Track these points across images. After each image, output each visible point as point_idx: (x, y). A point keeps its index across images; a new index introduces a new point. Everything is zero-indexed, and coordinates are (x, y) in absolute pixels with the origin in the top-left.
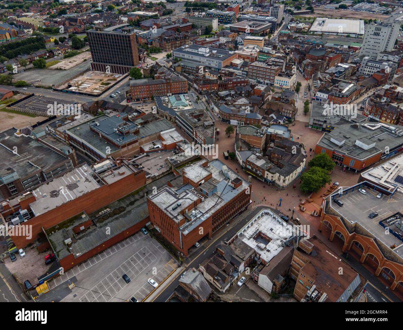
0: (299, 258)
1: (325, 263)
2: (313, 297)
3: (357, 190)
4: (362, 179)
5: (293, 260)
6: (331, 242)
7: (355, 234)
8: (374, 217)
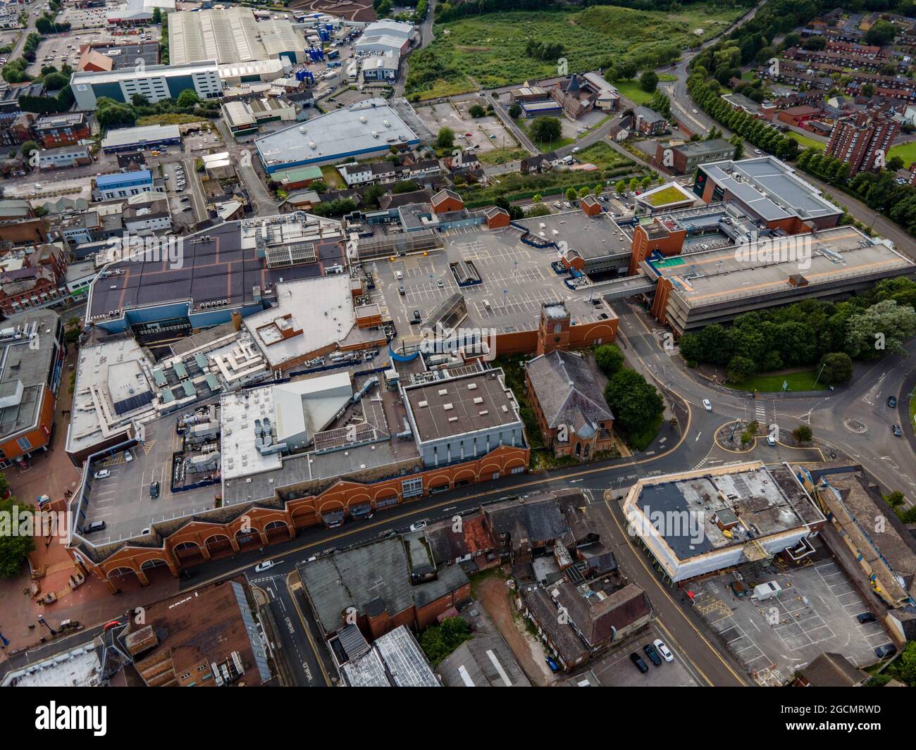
0: (151, 666)
1: (188, 623)
2: (228, 678)
3: (94, 481)
4: (78, 459)
5: (147, 679)
6: (149, 585)
7: (167, 541)
8: (158, 492)
